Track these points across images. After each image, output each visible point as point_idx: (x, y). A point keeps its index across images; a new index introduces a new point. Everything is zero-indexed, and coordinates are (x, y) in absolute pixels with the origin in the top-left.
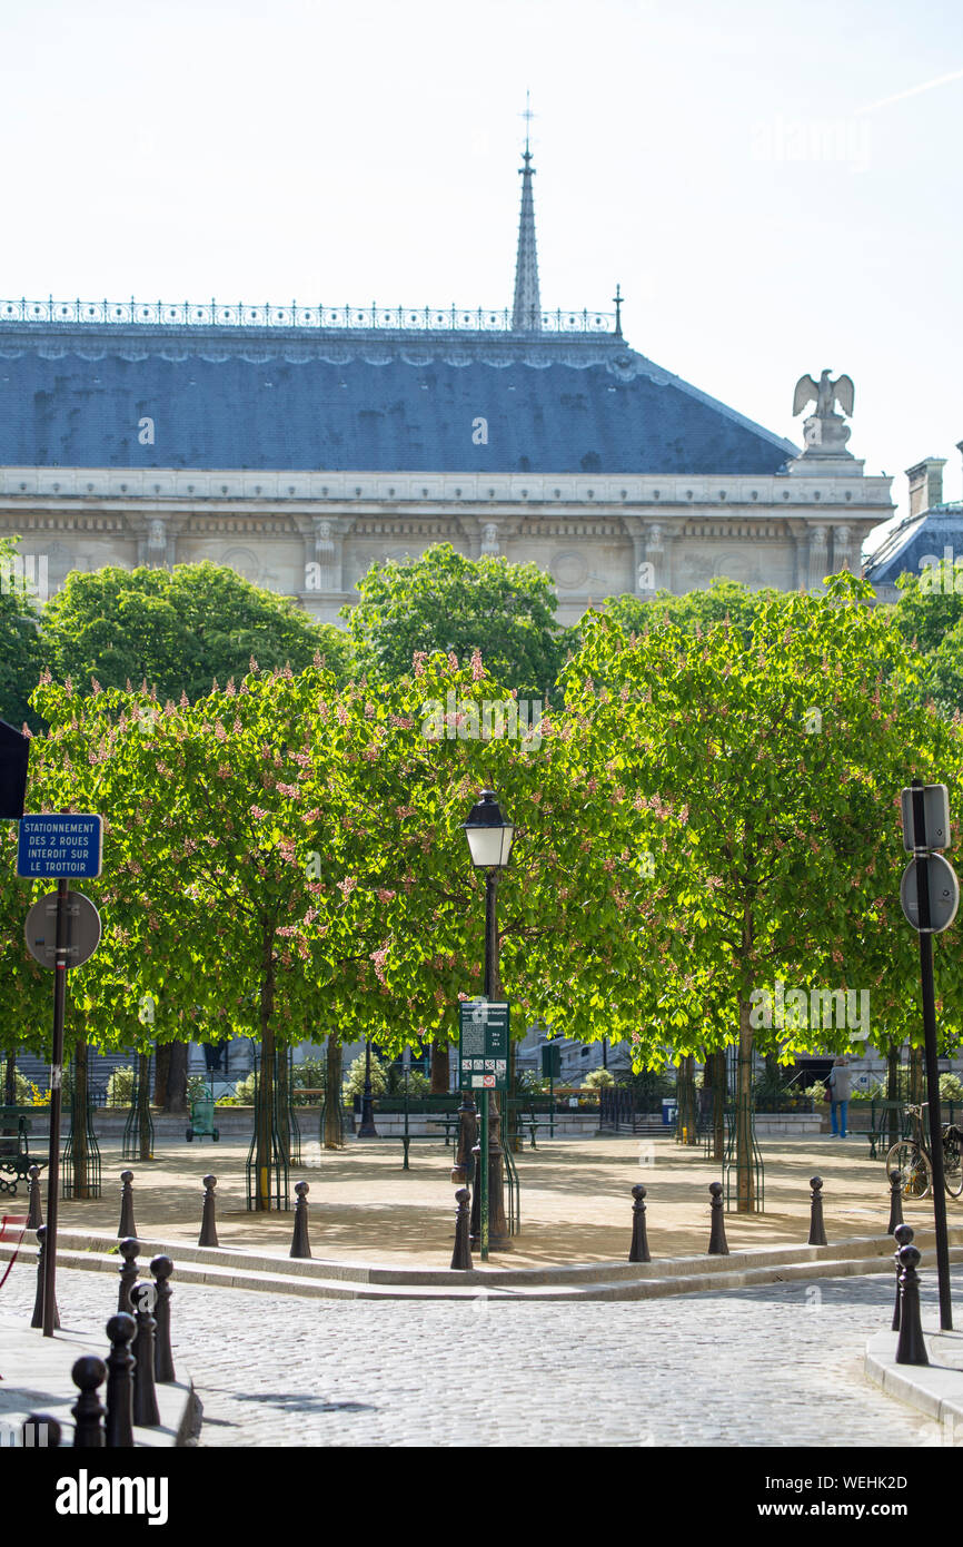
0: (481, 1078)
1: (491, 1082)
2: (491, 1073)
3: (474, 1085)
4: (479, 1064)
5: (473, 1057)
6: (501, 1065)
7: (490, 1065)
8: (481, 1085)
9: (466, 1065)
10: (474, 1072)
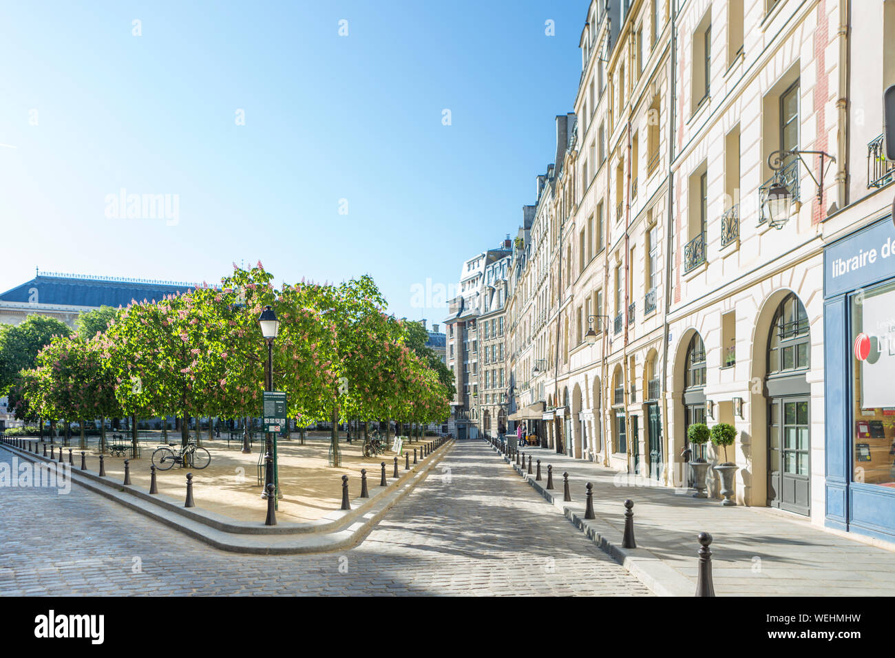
0: (273, 427)
1: (278, 429)
2: (278, 425)
3: (270, 430)
4: (272, 421)
5: (269, 417)
6: (283, 421)
7: (277, 421)
8: (274, 431)
9: (266, 421)
10: (270, 424)
